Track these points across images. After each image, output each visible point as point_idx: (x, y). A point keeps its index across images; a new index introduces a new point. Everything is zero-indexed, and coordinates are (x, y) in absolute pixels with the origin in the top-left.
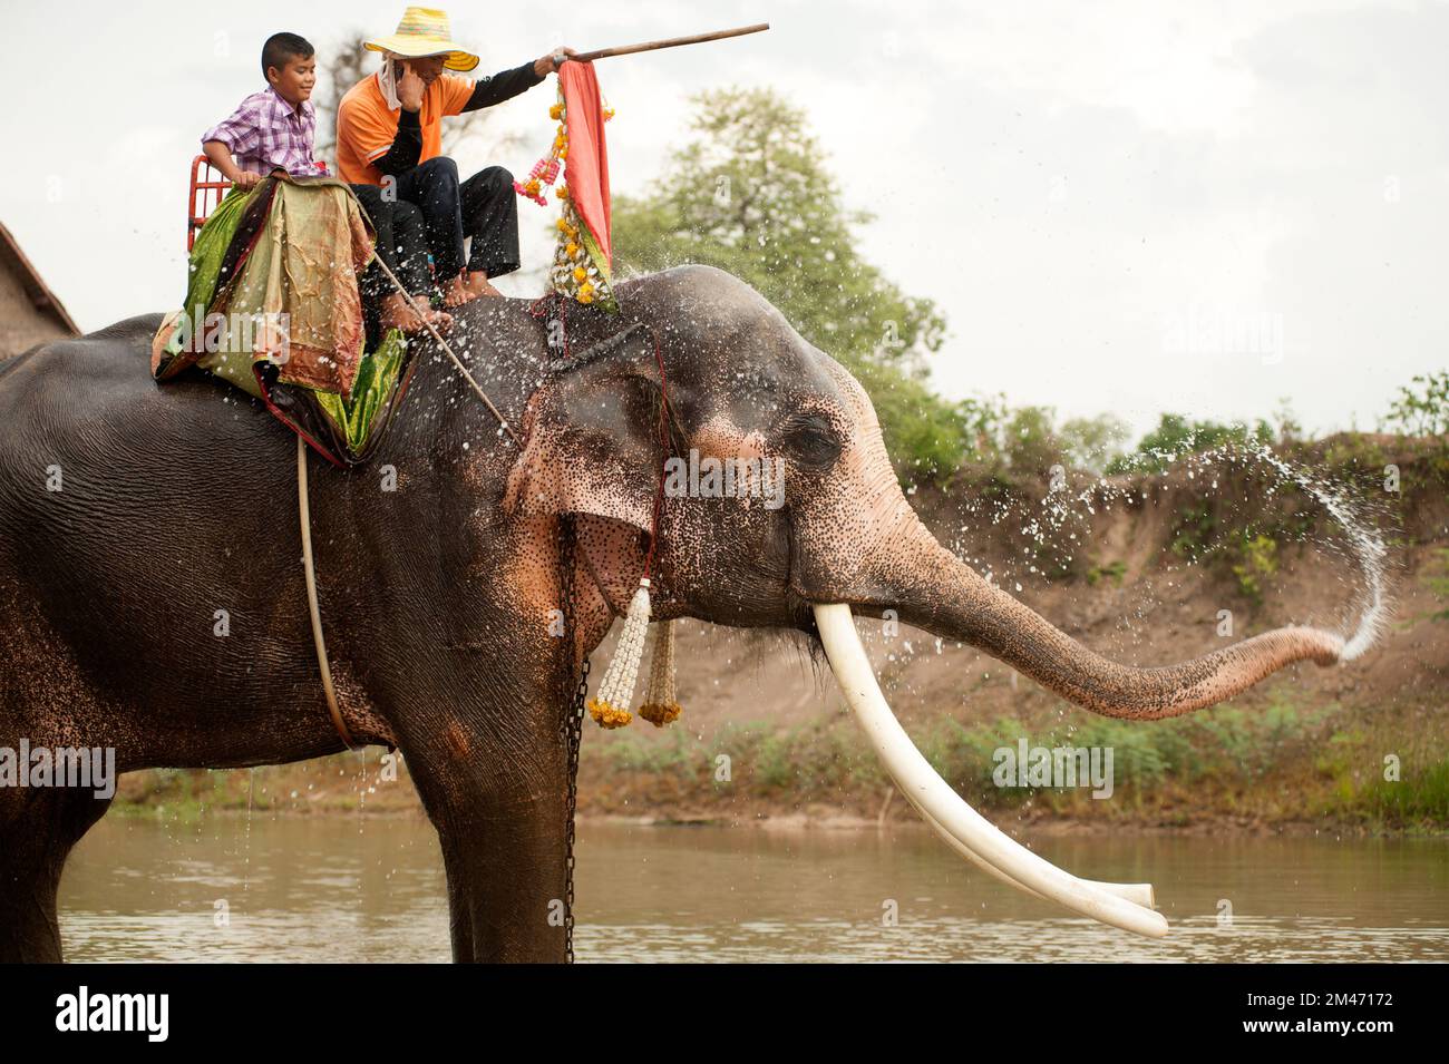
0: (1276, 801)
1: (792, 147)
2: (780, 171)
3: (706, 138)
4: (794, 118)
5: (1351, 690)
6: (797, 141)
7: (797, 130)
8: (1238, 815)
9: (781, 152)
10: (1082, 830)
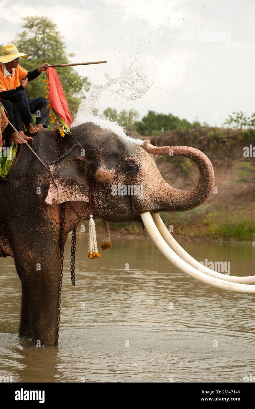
0: (192, 231)
1: (51, 34)
2: (48, 41)
3: (27, 30)
4: (53, 26)
5: (213, 200)
6: (54, 32)
7: (54, 29)
8: (182, 235)
9: (49, 35)
10: (137, 238)
